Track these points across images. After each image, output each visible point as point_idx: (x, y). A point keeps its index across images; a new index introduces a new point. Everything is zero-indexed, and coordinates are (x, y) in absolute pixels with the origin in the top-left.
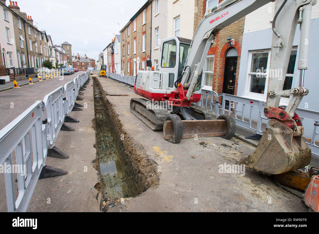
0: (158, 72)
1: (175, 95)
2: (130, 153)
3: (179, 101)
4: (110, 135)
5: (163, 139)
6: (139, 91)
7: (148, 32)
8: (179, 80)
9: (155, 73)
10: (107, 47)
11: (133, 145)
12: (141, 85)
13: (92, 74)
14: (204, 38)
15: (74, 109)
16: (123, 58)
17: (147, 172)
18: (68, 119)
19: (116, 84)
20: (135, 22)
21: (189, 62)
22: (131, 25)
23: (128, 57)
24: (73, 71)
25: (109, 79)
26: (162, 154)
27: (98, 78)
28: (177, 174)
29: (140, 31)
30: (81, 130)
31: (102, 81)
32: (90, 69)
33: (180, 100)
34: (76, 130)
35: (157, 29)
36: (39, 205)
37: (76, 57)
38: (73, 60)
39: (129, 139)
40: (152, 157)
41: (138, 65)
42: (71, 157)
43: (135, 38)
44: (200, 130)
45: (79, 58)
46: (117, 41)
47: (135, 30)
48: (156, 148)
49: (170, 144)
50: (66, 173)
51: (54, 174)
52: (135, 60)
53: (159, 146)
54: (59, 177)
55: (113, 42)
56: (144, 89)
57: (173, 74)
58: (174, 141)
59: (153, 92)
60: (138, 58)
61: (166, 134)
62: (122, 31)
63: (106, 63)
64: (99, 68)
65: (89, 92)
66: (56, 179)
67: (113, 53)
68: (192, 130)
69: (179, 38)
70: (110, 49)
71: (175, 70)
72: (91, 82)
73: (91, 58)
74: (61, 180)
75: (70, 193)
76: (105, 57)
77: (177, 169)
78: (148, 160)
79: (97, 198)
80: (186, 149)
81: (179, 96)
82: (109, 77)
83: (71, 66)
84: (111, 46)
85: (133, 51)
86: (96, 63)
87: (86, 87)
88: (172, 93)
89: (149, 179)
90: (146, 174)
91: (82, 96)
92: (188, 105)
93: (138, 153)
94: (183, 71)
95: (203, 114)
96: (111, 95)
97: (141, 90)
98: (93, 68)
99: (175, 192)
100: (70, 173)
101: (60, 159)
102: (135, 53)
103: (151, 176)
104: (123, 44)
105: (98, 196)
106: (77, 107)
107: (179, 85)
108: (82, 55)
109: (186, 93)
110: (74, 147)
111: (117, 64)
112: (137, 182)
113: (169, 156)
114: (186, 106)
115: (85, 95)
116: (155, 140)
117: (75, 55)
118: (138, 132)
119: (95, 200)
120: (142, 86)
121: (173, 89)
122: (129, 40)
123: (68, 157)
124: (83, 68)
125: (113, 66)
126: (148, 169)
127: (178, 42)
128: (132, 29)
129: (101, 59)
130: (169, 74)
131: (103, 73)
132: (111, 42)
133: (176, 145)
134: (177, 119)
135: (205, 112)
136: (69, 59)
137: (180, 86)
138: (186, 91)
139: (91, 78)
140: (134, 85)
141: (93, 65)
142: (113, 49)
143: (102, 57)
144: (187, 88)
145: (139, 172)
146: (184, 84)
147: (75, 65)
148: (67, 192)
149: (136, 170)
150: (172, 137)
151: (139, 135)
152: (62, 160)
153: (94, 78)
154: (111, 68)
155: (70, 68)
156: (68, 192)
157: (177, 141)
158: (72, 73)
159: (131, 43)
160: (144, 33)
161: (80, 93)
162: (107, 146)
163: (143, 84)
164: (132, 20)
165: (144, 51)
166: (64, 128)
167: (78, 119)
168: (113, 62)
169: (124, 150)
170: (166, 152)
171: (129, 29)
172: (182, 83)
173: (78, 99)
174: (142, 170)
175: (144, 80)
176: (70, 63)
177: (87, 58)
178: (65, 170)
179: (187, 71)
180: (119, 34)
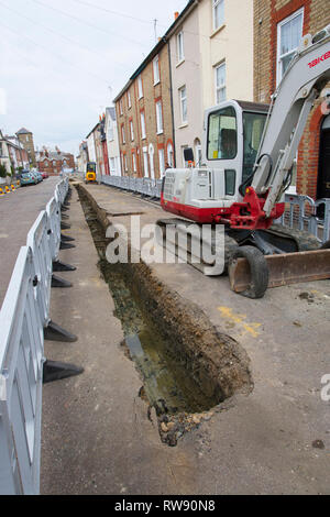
0: (203, 169)
1: (240, 209)
2: (175, 320)
3: (250, 221)
4: (122, 285)
5: (231, 292)
6: (172, 206)
7: (166, 96)
8: (247, 182)
9: (200, 172)
10: (93, 131)
11: (180, 307)
12: (175, 195)
13: (71, 180)
14: (297, 98)
15: (63, 246)
16: (124, 148)
17: (217, 356)
18: (57, 266)
19: (117, 193)
20: (139, 82)
21: (267, 148)
22: (132, 88)
23: (133, 144)
24: (40, 177)
25: (102, 186)
26: (239, 322)
27: (84, 186)
28: (278, 360)
29: (150, 97)
30: (83, 284)
31: (91, 190)
32: (67, 170)
33: (251, 218)
34: (75, 285)
35: (182, 89)
36: (53, 438)
37: (41, 153)
38: (38, 158)
39: (169, 296)
40: (222, 329)
41: (151, 157)
42: (80, 338)
43: (142, 110)
44: (294, 271)
45: (47, 155)
46: (109, 118)
47: (141, 96)
48: (225, 310)
49: (246, 299)
50: (81, 371)
51: (60, 374)
52: (145, 149)
53: (228, 307)
54: (72, 379)
55: (103, 121)
56: (181, 202)
57: (234, 171)
58: (254, 296)
59: (201, 207)
60: (151, 145)
61: (237, 282)
62: (118, 100)
63: (93, 158)
64: (83, 168)
65: (77, 212)
66: (67, 383)
67: (104, 141)
68: (281, 271)
69: (240, 103)
70: (98, 134)
71: (236, 164)
72: (75, 195)
73: (66, 152)
74: (76, 385)
75: (100, 410)
76: (91, 148)
77: (275, 350)
78: (217, 334)
79: (149, 418)
80: (278, 309)
81: (249, 210)
82: (102, 183)
83: (35, 170)
84: (100, 127)
85: (139, 135)
86: (75, 160)
87: (68, 204)
88: (235, 205)
89: (225, 371)
90: (217, 361)
91: (67, 222)
92: (267, 227)
93: (194, 321)
94: (256, 165)
95: (293, 240)
96: (115, 215)
97: (175, 204)
98: (71, 170)
99: (287, 397)
100: (88, 369)
101: (62, 344)
102: (144, 137)
103: (228, 364)
104: (120, 122)
105: (149, 413)
106: (65, 243)
107: (248, 191)
108: (51, 149)
109: (262, 205)
110: (79, 317)
111: (112, 158)
112: (198, 373)
113: (253, 324)
114: (263, 228)
115: (71, 218)
116: (217, 294)
117: (40, 149)
118: (182, 281)
119: (147, 421)
120: (177, 196)
121: (236, 198)
122: (131, 114)
123: (76, 339)
124: (55, 171)
125: (107, 162)
126: (219, 351)
127: (239, 110)
128: (136, 95)
129: (84, 153)
130: (226, 171)
131: (91, 176)
132: (98, 121)
133: (258, 302)
134: (256, 255)
135: (298, 236)
136: (31, 157)
137: (251, 192)
138: (262, 200)
139: (72, 187)
140: (158, 196)
141: (72, 164)
142: (103, 133)
143: (86, 149)
144: (264, 195)
145: (201, 355)
146: (259, 187)
147: (41, 167)
148: (93, 407)
149: (193, 353)
150: (249, 288)
151: (186, 288)
152: (67, 344)
153: (78, 187)
154: (103, 166)
155: (34, 173)
156: (97, 408)
157: (259, 294)
158: (39, 182)
159: (134, 119)
160: (159, 99)
161: (63, 217)
162: (122, 306)
163: (179, 192)
164: (134, 78)
165: (160, 131)
166: (56, 283)
167: (72, 264)
168: (106, 156)
169: (161, 314)
170: (245, 317)
171: (130, 95)
172: (254, 186)
173: (63, 227)
174: (208, 353)
175: (180, 185)
176: (33, 163)
177: (59, 153)
178: (78, 365)
179: (263, 164)
180: (113, 106)
